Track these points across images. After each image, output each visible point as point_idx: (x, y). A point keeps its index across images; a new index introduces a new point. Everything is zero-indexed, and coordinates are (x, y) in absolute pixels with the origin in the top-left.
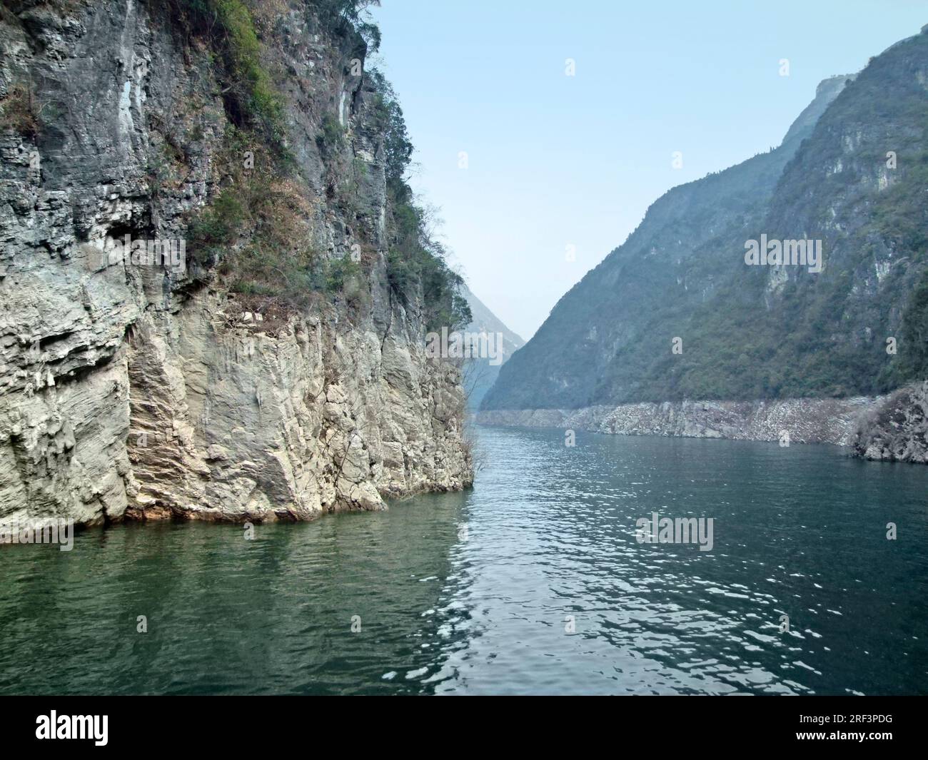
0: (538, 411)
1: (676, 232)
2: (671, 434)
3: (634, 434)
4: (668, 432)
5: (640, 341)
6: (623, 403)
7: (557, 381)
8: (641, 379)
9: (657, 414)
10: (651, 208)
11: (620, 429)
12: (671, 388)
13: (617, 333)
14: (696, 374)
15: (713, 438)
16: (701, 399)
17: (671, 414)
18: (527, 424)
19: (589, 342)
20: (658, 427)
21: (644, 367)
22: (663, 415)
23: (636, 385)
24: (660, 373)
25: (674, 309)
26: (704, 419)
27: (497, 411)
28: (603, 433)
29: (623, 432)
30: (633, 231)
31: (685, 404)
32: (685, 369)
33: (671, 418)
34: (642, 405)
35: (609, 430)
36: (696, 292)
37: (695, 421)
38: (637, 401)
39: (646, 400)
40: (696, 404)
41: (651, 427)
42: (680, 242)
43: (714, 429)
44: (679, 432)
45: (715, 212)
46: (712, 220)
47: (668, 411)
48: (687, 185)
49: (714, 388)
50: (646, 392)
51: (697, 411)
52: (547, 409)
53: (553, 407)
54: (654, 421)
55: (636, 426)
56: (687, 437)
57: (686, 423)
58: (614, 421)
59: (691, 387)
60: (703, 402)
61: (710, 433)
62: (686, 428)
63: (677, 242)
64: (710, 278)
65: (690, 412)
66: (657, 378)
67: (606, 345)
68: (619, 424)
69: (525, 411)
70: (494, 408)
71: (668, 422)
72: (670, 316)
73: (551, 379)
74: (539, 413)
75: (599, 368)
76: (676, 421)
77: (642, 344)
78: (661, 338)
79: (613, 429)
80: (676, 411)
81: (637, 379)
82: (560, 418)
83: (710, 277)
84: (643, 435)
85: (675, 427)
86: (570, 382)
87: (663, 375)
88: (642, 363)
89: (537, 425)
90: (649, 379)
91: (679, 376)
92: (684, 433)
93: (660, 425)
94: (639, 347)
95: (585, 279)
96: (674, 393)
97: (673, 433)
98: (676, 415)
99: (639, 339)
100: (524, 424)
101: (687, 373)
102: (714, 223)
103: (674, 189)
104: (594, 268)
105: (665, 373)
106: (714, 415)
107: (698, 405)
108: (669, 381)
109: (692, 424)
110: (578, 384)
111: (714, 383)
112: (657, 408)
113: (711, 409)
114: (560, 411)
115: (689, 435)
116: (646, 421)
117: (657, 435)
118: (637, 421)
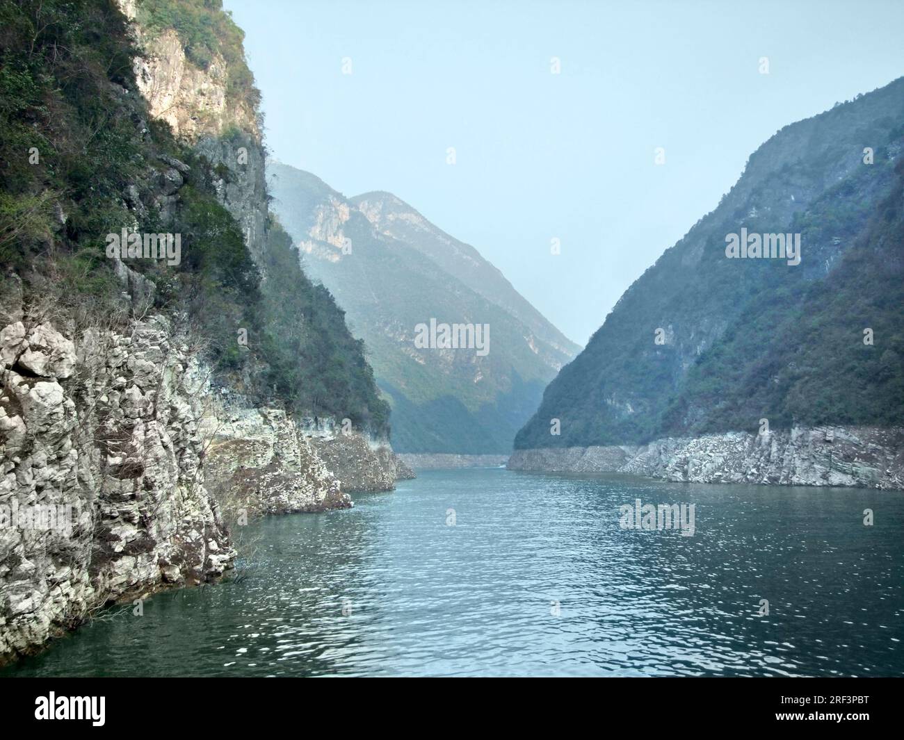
0: (590, 448)
1: (787, 183)
2: (774, 480)
3: (717, 481)
4: (769, 478)
5: (731, 340)
6: (700, 434)
7: (618, 405)
8: (729, 395)
9: (752, 449)
10: (753, 157)
11: (695, 474)
12: (773, 408)
13: (701, 333)
14: (810, 385)
15: (841, 486)
16: (820, 424)
17: (774, 449)
18: (575, 468)
19: (660, 347)
20: (754, 470)
21: (736, 379)
22: (762, 451)
23: (722, 405)
24: (757, 385)
25: (782, 291)
26: (826, 456)
27: (536, 450)
28: (670, 481)
29: (700, 478)
30: (728, 191)
31: (795, 432)
32: (795, 378)
33: (774, 455)
34: (730, 436)
35: (679, 476)
36: (815, 263)
37: (811, 459)
38: (723, 430)
39: (735, 428)
40: (813, 433)
41: (743, 469)
42: (793, 198)
43: (845, 472)
44: (786, 478)
45: (844, 152)
46: (841, 162)
47: (769, 444)
48: (805, 121)
49: (841, 405)
50: (735, 417)
51: (814, 442)
52: (602, 445)
53: (613, 443)
54: (748, 461)
55: (719, 469)
56: (801, 485)
57: (798, 463)
58: (686, 461)
59: (805, 405)
60: (824, 429)
61: (836, 478)
62: (798, 471)
63: (789, 197)
64: (836, 242)
65: (803, 445)
66: (751, 393)
67: (688, 350)
68: (695, 465)
69: (572, 450)
70: (532, 447)
71: (768, 461)
72: (775, 302)
73: (609, 402)
74: (592, 452)
75: (676, 384)
76: (782, 460)
77: (732, 344)
78: (761, 335)
79: (685, 473)
80: (781, 444)
81: (725, 397)
82: (623, 458)
83: (836, 240)
84: (731, 483)
85: (780, 469)
86: (637, 405)
87: (761, 388)
88: (733, 373)
89: (589, 469)
90: (740, 395)
91: (784, 389)
92: (795, 479)
93: (757, 467)
94: (729, 348)
95: (661, 262)
96: (778, 415)
97: (776, 479)
98: (782, 450)
99: (729, 337)
100: (571, 469)
101: (798, 384)
102: (843, 167)
103: (786, 128)
104: (673, 245)
105: (764, 385)
106: (843, 448)
107: (816, 433)
108: (770, 396)
109: (807, 463)
110: (648, 409)
111: (841, 399)
112: (753, 440)
113: (836, 440)
114: (622, 448)
115: (803, 482)
116: (735, 460)
117: (752, 481)
118: (721, 460)
